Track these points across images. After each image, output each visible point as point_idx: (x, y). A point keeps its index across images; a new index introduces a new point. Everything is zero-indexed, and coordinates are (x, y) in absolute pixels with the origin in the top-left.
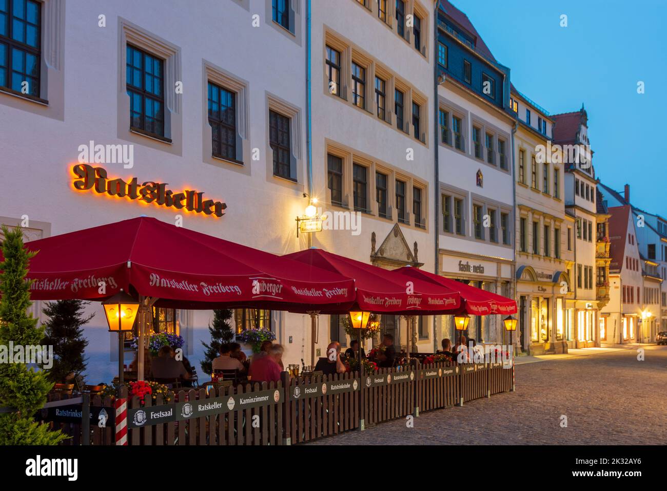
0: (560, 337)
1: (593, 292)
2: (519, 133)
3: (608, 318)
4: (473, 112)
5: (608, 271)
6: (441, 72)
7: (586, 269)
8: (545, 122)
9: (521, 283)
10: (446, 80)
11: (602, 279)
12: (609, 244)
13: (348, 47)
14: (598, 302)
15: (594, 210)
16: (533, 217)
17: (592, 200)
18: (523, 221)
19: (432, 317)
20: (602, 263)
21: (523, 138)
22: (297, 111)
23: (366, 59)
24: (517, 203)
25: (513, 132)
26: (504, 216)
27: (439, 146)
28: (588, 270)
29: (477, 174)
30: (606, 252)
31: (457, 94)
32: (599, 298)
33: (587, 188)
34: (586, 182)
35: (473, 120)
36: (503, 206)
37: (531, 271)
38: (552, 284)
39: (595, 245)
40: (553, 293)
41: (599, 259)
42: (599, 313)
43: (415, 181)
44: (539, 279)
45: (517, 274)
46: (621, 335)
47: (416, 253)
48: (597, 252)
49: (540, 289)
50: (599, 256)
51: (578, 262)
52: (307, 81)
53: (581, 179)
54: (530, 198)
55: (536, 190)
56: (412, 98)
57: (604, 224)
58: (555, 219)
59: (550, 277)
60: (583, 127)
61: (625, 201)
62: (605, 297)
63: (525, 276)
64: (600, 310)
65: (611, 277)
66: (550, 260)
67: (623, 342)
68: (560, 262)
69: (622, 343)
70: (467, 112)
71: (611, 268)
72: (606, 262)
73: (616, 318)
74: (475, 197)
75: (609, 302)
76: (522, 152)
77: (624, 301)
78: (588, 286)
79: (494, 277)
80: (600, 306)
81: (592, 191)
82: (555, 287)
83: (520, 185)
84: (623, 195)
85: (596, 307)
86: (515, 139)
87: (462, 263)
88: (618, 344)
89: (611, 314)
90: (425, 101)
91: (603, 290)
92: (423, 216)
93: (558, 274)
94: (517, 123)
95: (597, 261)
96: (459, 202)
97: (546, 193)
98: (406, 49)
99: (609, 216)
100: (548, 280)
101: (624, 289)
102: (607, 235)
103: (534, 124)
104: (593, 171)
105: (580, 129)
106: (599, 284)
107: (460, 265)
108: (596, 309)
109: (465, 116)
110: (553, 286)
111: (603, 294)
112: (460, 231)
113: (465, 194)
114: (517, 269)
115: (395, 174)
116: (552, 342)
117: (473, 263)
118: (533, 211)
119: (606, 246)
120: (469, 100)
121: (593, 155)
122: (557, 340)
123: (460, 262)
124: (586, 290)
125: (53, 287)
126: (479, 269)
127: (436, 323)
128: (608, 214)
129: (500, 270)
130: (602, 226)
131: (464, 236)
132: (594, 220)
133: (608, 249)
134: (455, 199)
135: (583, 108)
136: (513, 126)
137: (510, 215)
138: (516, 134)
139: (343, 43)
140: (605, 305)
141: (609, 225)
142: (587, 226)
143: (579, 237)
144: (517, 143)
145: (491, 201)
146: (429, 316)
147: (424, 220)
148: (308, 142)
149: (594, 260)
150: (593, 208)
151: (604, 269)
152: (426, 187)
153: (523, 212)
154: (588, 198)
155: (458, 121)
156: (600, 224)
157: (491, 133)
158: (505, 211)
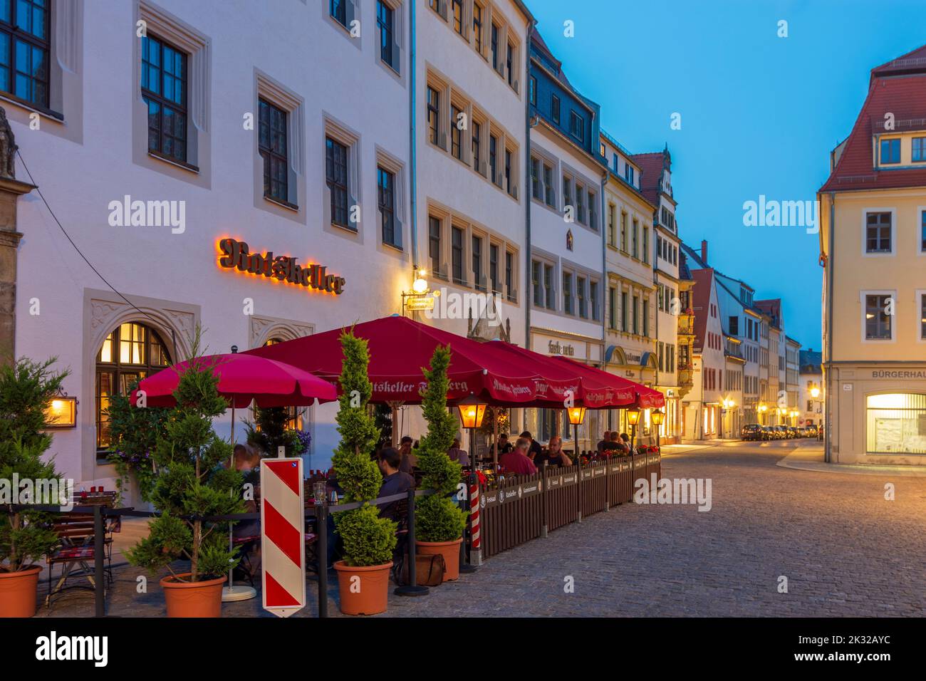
0: (647, 431)
1: (674, 376)
2: (609, 185)
3: (687, 408)
4: (563, 160)
5: (691, 350)
6: (533, 110)
7: (667, 348)
8: (632, 169)
9: (610, 366)
10: (540, 122)
11: (685, 360)
12: (693, 317)
13: (447, 86)
14: (679, 388)
15: (677, 276)
16: (622, 287)
17: (675, 264)
18: (612, 290)
19: (522, 409)
20: (684, 340)
21: (613, 191)
22: (401, 166)
23: (463, 99)
24: (607, 270)
25: (603, 184)
26: (593, 285)
27: (531, 202)
28: (670, 348)
29: (568, 235)
30: (689, 326)
31: (547, 137)
32: (680, 384)
33: (670, 247)
34: (669, 240)
35: (564, 170)
36: (593, 273)
37: (619, 352)
38: (640, 368)
39: (677, 319)
40: (641, 379)
41: (682, 336)
42: (680, 401)
43: (508, 245)
44: (629, 362)
45: (607, 356)
46: (702, 428)
47: (508, 332)
48: (679, 327)
49: (628, 374)
50: (682, 332)
51: (660, 339)
52: (411, 129)
53: (664, 237)
54: (619, 263)
55: (624, 253)
56: (505, 146)
57: (687, 292)
58: (644, 288)
59: (637, 358)
60: (666, 173)
61: (702, 261)
62: (688, 382)
63: (615, 359)
64: (681, 398)
65: (694, 357)
66: (638, 339)
67: (704, 437)
68: (648, 341)
69: (702, 438)
70: (557, 159)
71: (695, 346)
72: (689, 339)
73: (697, 408)
74: (566, 263)
75: (693, 388)
76: (612, 207)
77: (706, 387)
78: (670, 369)
79: (583, 360)
80: (682, 394)
81: (675, 251)
82: (643, 372)
83: (609, 247)
84: (699, 253)
85: (677, 395)
86: (605, 192)
87: (552, 343)
88: (698, 440)
89: (691, 403)
90: (517, 147)
91: (685, 373)
92: (514, 287)
93: (646, 355)
94: (608, 173)
95: (679, 338)
96: (548, 268)
97: (635, 257)
98: (501, 85)
99: (694, 283)
100: (637, 363)
101: (705, 371)
102: (691, 307)
103: (621, 173)
104: (676, 227)
105: (663, 175)
106: (681, 367)
107: (550, 345)
108: (678, 398)
109: (556, 166)
110: (641, 371)
111: (685, 379)
112: (550, 306)
113: (555, 259)
114: (606, 349)
115: (489, 238)
116: (639, 438)
117: (563, 343)
118: (623, 279)
119: (689, 319)
120: (559, 145)
121: (677, 207)
122: (645, 435)
123: (551, 341)
124: (667, 374)
125: (395, 389)
126: (569, 350)
127: (526, 416)
128: (692, 280)
129: (589, 351)
130: (685, 294)
131: (554, 310)
132: (676, 287)
133: (692, 324)
134: (545, 265)
135: (666, 149)
136: (603, 176)
137: (599, 284)
138: (606, 185)
139: (442, 81)
140: (688, 393)
141: (693, 294)
142: (669, 294)
143: (661, 308)
144: (607, 196)
145: (582, 269)
146: (519, 409)
147: (515, 291)
148: (412, 203)
149: (676, 336)
150: (674, 271)
151: (686, 347)
152: (517, 251)
153: (612, 280)
154: (670, 261)
155: (548, 170)
156: (683, 292)
157: (581, 185)
158: (595, 280)
